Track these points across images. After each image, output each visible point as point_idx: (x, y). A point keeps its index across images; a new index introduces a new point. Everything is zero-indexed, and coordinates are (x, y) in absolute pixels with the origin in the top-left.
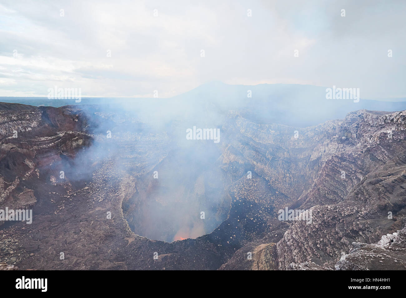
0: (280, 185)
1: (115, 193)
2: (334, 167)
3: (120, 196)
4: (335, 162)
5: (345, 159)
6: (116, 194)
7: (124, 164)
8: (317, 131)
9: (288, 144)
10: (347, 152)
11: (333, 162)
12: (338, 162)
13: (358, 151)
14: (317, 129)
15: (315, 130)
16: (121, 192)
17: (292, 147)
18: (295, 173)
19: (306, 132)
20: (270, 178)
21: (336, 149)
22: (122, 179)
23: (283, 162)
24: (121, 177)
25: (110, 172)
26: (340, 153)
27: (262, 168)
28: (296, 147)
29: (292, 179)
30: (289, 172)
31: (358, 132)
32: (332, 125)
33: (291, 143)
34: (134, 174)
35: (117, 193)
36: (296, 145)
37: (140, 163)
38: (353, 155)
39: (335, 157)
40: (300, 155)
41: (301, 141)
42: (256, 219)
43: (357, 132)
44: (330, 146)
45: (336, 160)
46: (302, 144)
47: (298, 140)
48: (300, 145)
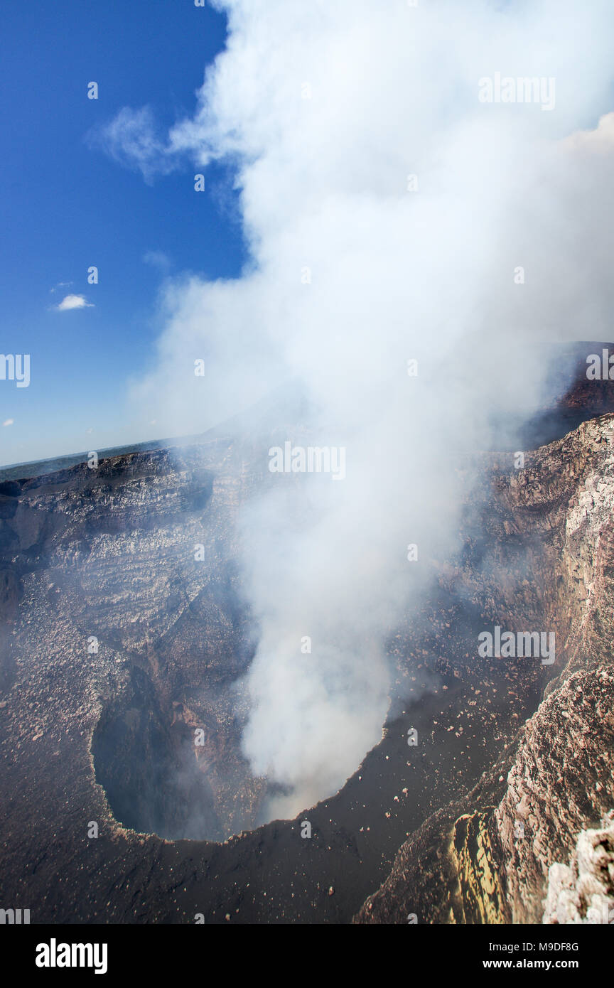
0: (511, 614)
1: (76, 709)
3: (88, 714)
6: (79, 712)
7: (97, 622)
8: (565, 452)
9: (506, 498)
14: (564, 449)
15: (560, 450)
16: (90, 705)
17: (518, 505)
18: (541, 573)
19: (540, 459)
20: (484, 598)
22: (93, 665)
23: (506, 550)
24: (90, 661)
25: (62, 650)
27: (456, 573)
28: (528, 503)
29: (539, 592)
30: (527, 574)
32: (597, 433)
33: (513, 493)
34: (127, 648)
35: (81, 707)
36: (527, 497)
37: (139, 614)
40: (543, 524)
41: (537, 486)
42: (461, 728)
46: (541, 492)
47: (528, 483)
48: (537, 497)
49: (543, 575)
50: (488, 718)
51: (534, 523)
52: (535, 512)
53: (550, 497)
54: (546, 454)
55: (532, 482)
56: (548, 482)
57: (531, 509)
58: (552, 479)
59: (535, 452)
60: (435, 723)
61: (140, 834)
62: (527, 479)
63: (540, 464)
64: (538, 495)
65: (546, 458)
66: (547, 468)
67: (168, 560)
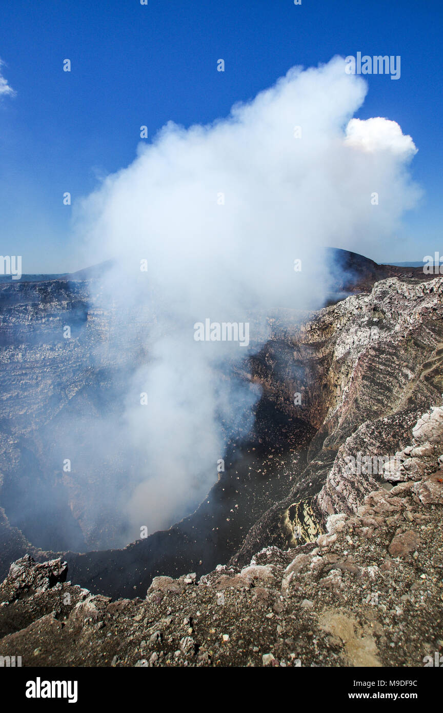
2: (371, 364)
4: (372, 356)
5: (383, 349)
8: (336, 313)
9: (297, 338)
10: (385, 340)
11: (369, 356)
12: (376, 356)
13: (398, 337)
14: (336, 311)
15: (333, 311)
17: (303, 342)
18: (313, 382)
19: (321, 316)
21: (368, 337)
23: (293, 369)
26: (376, 343)
27: (262, 382)
28: (310, 342)
29: (310, 394)
30: (304, 383)
31: (393, 310)
32: (357, 303)
33: (301, 335)
36: (310, 338)
37: (27, 407)
38: (393, 342)
39: (370, 348)
40: (318, 354)
41: (317, 332)
42: (265, 471)
43: (391, 310)
44: (359, 333)
45: (373, 353)
46: (318, 336)
47: (312, 329)
48: (316, 338)
49: (314, 384)
50: (280, 464)
51: (312, 353)
52: (313, 347)
53: (323, 339)
54: (324, 313)
55: (314, 329)
56: (323, 330)
57: (312, 345)
58: (326, 328)
59: (318, 311)
60: (250, 468)
61: (58, 553)
62: (311, 327)
63: (320, 319)
64: (317, 337)
65: (324, 316)
66: (324, 321)
67: (51, 368)
